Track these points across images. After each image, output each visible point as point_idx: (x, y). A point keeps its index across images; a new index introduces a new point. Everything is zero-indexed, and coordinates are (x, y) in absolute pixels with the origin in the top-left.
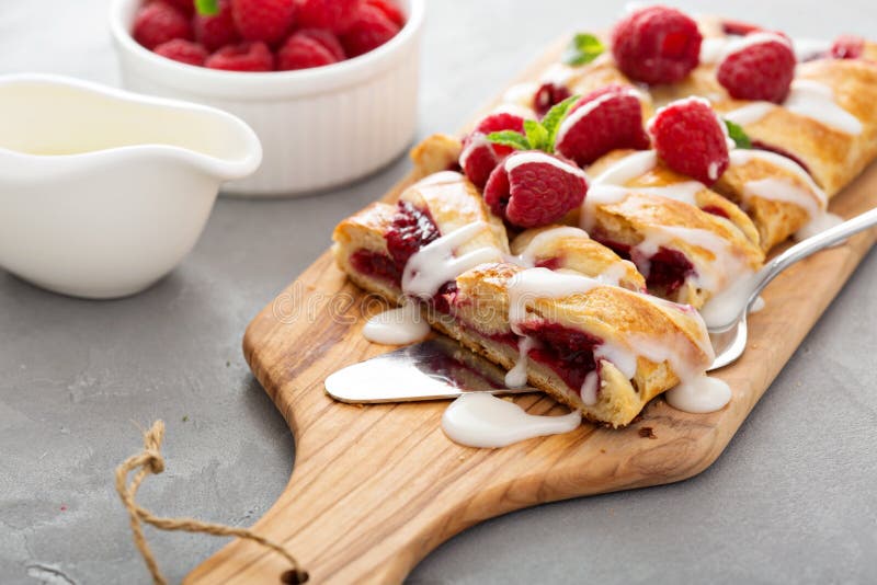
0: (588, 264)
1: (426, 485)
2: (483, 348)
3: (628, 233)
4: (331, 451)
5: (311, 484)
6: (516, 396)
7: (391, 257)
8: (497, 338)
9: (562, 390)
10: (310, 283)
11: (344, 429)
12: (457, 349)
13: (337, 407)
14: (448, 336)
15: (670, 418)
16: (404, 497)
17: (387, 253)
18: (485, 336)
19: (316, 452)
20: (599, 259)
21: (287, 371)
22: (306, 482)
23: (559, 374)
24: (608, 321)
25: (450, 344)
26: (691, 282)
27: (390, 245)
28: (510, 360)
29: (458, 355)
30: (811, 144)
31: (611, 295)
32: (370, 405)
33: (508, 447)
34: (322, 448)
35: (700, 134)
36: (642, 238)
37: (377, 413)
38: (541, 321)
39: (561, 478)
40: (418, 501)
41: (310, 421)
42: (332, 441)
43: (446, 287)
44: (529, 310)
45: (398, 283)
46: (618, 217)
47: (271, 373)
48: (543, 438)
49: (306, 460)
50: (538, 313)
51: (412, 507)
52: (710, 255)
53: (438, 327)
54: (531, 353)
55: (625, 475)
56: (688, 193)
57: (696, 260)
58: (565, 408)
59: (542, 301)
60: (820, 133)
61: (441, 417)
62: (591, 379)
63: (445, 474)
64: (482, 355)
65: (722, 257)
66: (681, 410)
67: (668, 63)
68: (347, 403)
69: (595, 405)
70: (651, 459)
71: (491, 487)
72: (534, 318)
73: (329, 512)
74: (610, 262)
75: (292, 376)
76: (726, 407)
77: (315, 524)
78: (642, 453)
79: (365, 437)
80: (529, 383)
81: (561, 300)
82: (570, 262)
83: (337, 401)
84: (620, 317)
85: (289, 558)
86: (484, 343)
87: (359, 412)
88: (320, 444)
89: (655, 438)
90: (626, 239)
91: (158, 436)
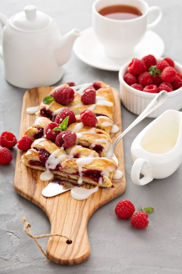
0: (86, 153)
1: (79, 212)
2: (69, 176)
3: (87, 143)
4: (54, 210)
5: (56, 219)
6: (82, 185)
7: (41, 161)
8: (73, 174)
9: (93, 182)
10: (20, 170)
11: (53, 204)
12: (62, 178)
13: (48, 200)
14: (59, 175)
15: (114, 182)
16: (77, 216)
17: (40, 161)
18: (70, 174)
19: (52, 211)
20: (88, 151)
21: (32, 193)
22: (55, 218)
23: (91, 179)
24: (101, 166)
25: (59, 177)
26: (104, 150)
27: (40, 160)
28: (77, 178)
29: (62, 179)
30: (107, 111)
31: (99, 160)
32: (55, 196)
33: (88, 198)
34: (52, 210)
35: (93, 118)
36: (91, 144)
37: (57, 198)
38: (87, 170)
39: (103, 202)
40: (80, 216)
41: (45, 204)
42: (53, 208)
43: (58, 166)
44: (83, 168)
45: (44, 166)
46: (85, 140)
47: (28, 195)
48: (94, 194)
49: (51, 214)
50: (86, 168)
51: (80, 218)
52: (105, 144)
53: (56, 174)
54: (83, 176)
55: (113, 197)
56: (93, 130)
57: (103, 145)
58: (94, 186)
59: (86, 166)
60: (107, 108)
61: (70, 195)
62: (101, 179)
63: (81, 208)
64: (69, 178)
65: (107, 143)
66: (115, 179)
67: (69, 100)
68: (50, 198)
69: (102, 184)
70: (117, 192)
71: (91, 208)
72: (85, 169)
73: (65, 224)
74: (90, 152)
75: (34, 194)
76: (123, 176)
77: (64, 228)
78: (115, 191)
79: (59, 204)
80: (83, 182)
81: (90, 164)
82: (82, 153)
83: (47, 198)
84: (103, 165)
85: (65, 237)
86: (69, 175)
87: (53, 199)
88: (51, 209)
89: (115, 187)
90: (87, 144)
91: (25, 219)
